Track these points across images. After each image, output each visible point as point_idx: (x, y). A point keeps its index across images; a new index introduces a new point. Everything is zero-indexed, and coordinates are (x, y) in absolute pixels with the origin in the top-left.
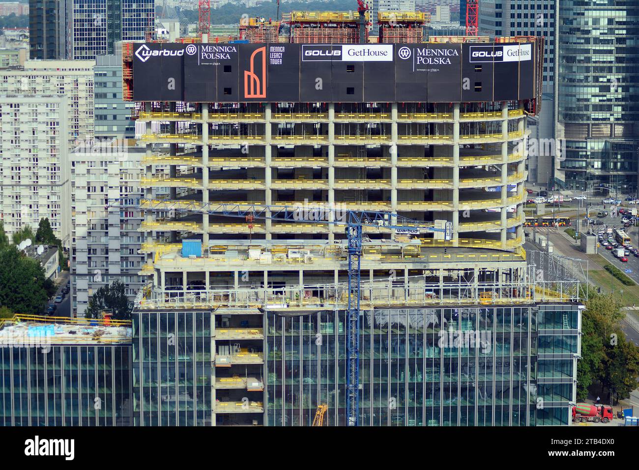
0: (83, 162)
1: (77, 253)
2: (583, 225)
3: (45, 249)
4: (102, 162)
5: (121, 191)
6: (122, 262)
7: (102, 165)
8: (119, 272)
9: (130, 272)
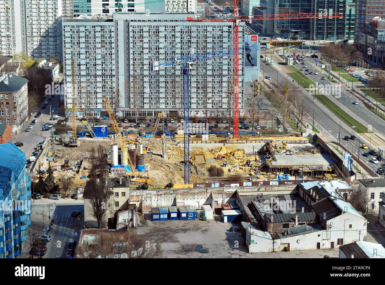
0: (69, 26)
1: (67, 66)
2: (287, 53)
3: (53, 64)
4: (77, 26)
5: (86, 39)
6: (87, 70)
7: (77, 27)
8: (85, 74)
9: (90, 74)
